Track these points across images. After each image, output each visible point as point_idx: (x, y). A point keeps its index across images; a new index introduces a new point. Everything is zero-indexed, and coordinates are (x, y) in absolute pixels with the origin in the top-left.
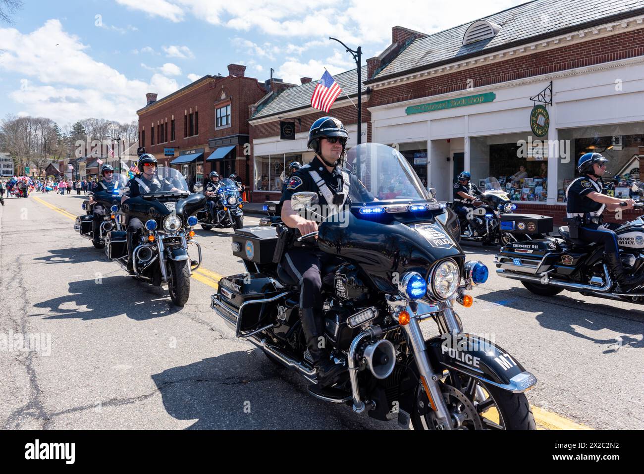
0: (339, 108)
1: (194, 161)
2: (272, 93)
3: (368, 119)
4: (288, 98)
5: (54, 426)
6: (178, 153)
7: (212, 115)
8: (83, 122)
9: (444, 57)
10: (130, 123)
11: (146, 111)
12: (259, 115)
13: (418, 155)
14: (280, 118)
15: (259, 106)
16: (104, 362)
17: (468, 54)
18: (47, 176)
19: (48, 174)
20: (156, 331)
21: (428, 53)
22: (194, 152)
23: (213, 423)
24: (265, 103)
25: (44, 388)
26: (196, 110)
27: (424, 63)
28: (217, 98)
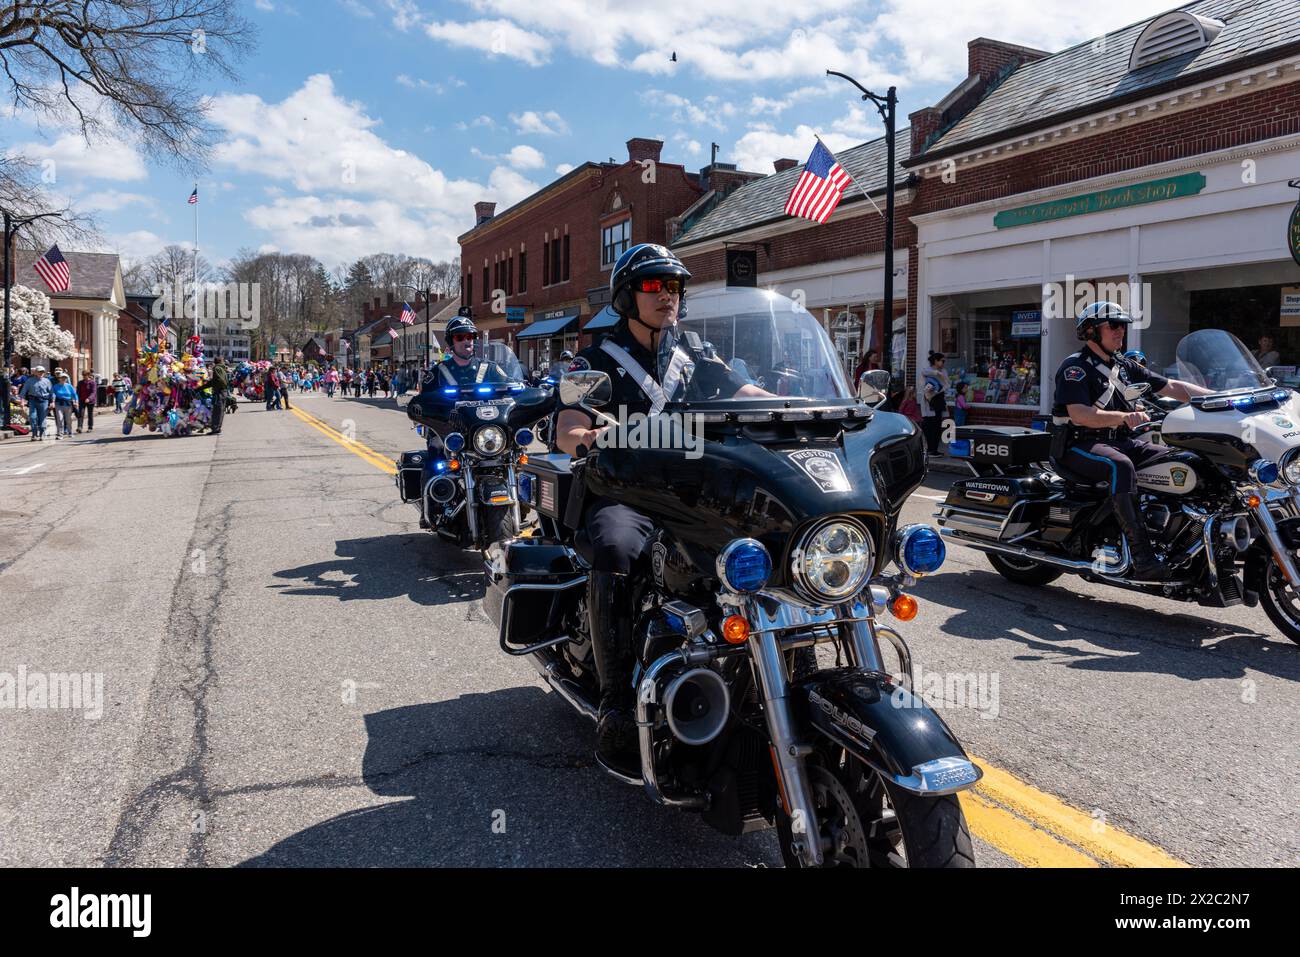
0: (849, 219)
1: (561, 332)
2: (713, 192)
3: (910, 240)
4: (744, 203)
5: (216, 816)
6: (532, 316)
7: (596, 241)
8: (368, 262)
9: (1084, 100)
10: (450, 262)
11: (475, 236)
12: (686, 238)
13: (1020, 316)
14: (726, 243)
15: (686, 220)
16: (328, 704)
17: (1140, 90)
18: (305, 361)
19: (307, 358)
20: (433, 653)
21: (1047, 93)
22: (561, 313)
23: (499, 841)
24: (699, 214)
25: (216, 745)
26: (566, 233)
27: (1038, 114)
28: (605, 208)
